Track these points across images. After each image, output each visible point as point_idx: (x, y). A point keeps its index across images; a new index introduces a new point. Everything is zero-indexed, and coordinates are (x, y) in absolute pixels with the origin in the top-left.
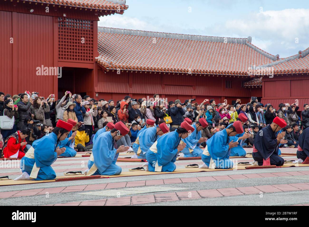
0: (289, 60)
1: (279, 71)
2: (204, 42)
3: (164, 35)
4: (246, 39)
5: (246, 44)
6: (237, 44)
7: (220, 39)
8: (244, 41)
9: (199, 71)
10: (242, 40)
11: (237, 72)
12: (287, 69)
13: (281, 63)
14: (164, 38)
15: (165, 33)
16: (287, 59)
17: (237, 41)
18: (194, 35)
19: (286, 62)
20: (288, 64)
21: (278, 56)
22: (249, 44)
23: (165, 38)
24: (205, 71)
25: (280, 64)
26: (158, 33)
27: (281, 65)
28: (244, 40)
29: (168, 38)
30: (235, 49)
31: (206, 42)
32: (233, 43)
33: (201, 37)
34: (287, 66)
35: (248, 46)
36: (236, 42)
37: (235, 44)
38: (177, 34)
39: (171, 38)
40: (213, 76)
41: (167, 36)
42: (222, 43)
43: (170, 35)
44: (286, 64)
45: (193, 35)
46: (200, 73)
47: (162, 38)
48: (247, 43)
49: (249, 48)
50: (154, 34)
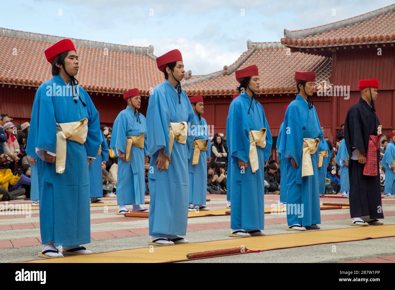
0: (211, 78)
1: (201, 91)
2: (94, 50)
3: (39, 38)
4: (147, 48)
5: (146, 55)
6: (136, 54)
7: (114, 46)
8: (144, 51)
9: (96, 88)
10: (142, 50)
11: (145, 91)
12: (211, 89)
13: (202, 81)
14: (39, 41)
15: (40, 34)
16: (208, 77)
17: (136, 50)
18: (80, 40)
19: (208, 80)
20: (211, 83)
21: (190, 72)
22: (151, 55)
23: (41, 41)
24: (104, 88)
25: (200, 83)
26: (31, 34)
27: (202, 84)
28: (145, 49)
29: (45, 41)
30: (135, 60)
31: (96, 49)
32: (130, 53)
33: (89, 43)
34: (210, 85)
35: (150, 57)
36: (134, 51)
37: (133, 54)
38: (58, 37)
39: (49, 42)
40: (114, 96)
41: (43, 38)
42: (117, 52)
43: (48, 37)
44: (209, 83)
45: (78, 40)
46: (96, 91)
47: (37, 41)
48: (148, 54)
49: (151, 61)
50: (25, 35)
